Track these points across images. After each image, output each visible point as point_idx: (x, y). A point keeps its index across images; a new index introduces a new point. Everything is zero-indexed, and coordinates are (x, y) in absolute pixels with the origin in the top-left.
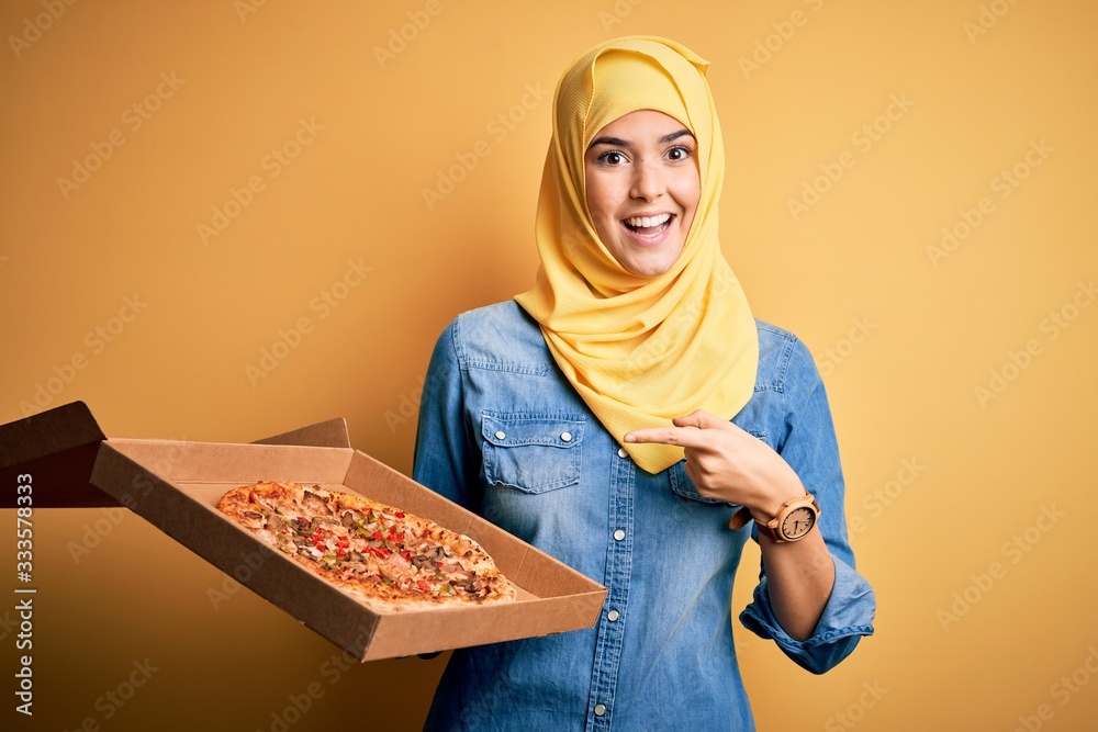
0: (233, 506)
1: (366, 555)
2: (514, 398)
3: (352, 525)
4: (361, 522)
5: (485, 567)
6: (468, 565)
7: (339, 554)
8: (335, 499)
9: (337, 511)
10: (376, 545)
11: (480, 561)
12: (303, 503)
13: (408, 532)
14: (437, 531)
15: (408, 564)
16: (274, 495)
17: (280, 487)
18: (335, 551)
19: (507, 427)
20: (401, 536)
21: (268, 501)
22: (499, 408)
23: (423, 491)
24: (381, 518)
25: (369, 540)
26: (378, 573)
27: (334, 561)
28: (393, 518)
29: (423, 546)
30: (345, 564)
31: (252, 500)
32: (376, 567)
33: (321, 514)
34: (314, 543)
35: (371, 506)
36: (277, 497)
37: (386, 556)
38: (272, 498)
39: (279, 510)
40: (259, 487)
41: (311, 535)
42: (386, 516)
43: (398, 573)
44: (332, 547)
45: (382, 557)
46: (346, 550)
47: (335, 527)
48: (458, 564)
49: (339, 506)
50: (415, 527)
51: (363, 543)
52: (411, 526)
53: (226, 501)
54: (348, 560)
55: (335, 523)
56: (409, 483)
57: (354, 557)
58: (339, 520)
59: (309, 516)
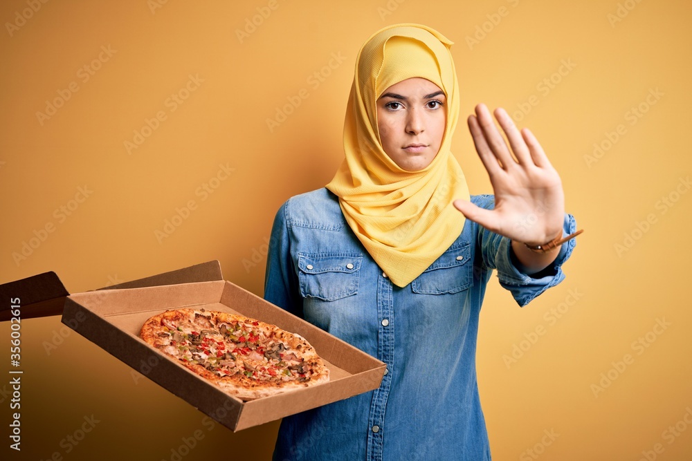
0: (151, 330)
1: (235, 354)
2: (319, 245)
3: (226, 333)
4: (232, 330)
5: (309, 354)
6: (299, 354)
7: (218, 355)
8: (215, 316)
9: (216, 324)
10: (241, 346)
11: (307, 351)
12: (195, 321)
13: (261, 334)
14: (279, 332)
15: (261, 357)
16: (176, 318)
17: (180, 313)
18: (216, 353)
19: (314, 262)
20: (257, 337)
21: (173, 323)
22: (310, 251)
23: (269, 306)
24: (244, 326)
25: (236, 343)
26: (243, 365)
27: (215, 361)
28: (251, 326)
29: (271, 343)
30: (222, 362)
31: (162, 324)
32: (242, 362)
33: (207, 328)
34: (202, 350)
35: (237, 319)
36: (178, 319)
37: (248, 353)
38: (175, 320)
39: (180, 328)
40: (167, 314)
41: (200, 344)
42: (247, 325)
43: (255, 364)
44: (213, 350)
45: (245, 353)
46: (223, 352)
47: (215, 336)
48: (293, 354)
49: (217, 321)
50: (265, 331)
51: (233, 346)
52: (263, 330)
53: (146, 327)
54: (224, 359)
55: (215, 333)
56: (260, 301)
57: (228, 356)
58: (217, 330)
59: (199, 329)
